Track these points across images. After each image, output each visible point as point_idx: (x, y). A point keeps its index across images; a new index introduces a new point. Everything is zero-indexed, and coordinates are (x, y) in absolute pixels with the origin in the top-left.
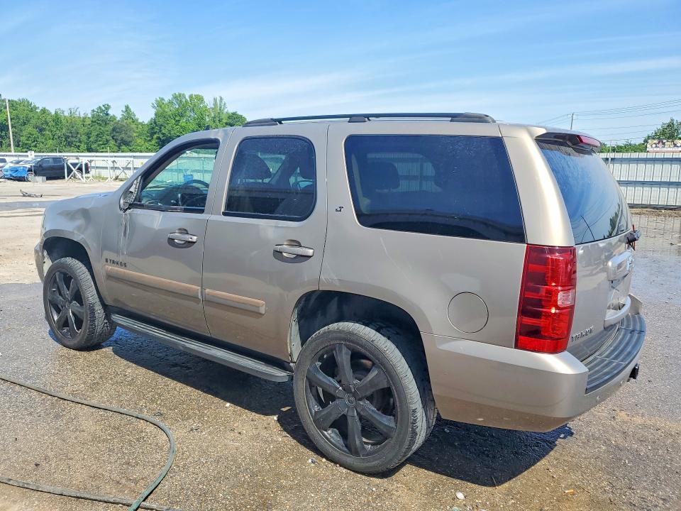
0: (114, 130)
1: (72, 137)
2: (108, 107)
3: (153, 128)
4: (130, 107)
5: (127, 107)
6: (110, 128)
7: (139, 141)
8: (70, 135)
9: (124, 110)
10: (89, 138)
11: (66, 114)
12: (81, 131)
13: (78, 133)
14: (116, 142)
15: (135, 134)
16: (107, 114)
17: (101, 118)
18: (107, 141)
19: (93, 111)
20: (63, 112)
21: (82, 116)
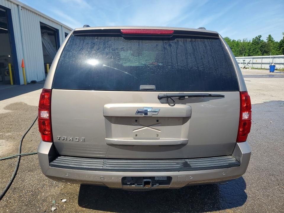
0: (261, 46)
1: (243, 51)
2: (260, 36)
3: (282, 44)
4: (271, 35)
5: (270, 36)
6: (260, 46)
7: (273, 51)
8: (242, 50)
9: (268, 37)
10: (250, 51)
11: (242, 42)
12: (247, 48)
13: (245, 49)
14: (262, 52)
15: (271, 48)
16: (260, 40)
17: (257, 42)
18: (258, 52)
19: (253, 39)
20: (241, 40)
21: (248, 41)
